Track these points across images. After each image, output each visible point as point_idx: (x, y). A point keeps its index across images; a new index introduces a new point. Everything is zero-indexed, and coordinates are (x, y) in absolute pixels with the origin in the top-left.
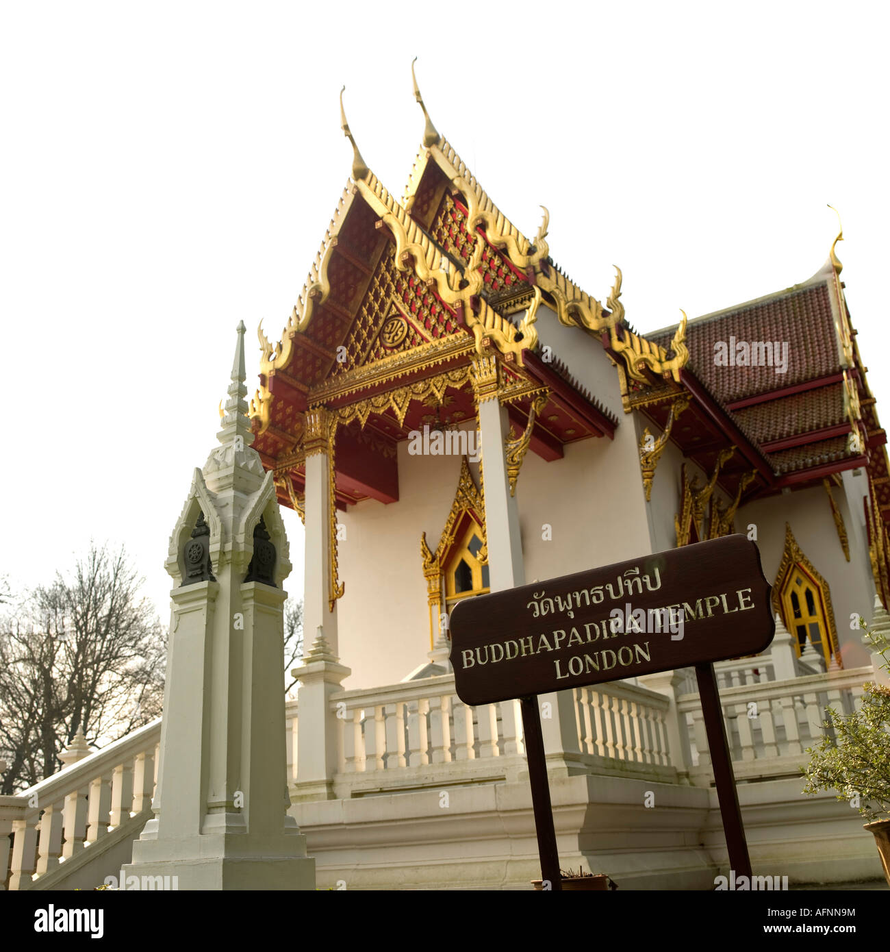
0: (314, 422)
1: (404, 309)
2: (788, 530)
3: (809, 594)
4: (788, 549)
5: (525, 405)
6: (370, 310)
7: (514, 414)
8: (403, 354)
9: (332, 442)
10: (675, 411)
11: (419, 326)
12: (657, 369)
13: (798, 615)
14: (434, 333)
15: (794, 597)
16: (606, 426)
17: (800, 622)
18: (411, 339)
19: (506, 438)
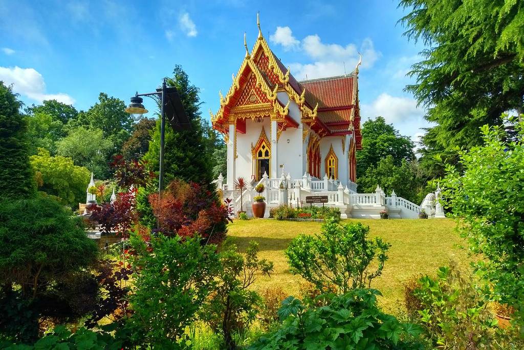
0: (232, 118)
1: (255, 94)
2: (331, 146)
3: (333, 160)
4: (330, 150)
5: (282, 123)
6: (247, 91)
7: (280, 125)
8: (255, 105)
9: (235, 122)
10: (312, 124)
11: (259, 99)
12: (310, 116)
13: (330, 165)
14: (262, 101)
15: (330, 161)
16: (297, 125)
17: (330, 167)
18: (256, 102)
19: (277, 130)
